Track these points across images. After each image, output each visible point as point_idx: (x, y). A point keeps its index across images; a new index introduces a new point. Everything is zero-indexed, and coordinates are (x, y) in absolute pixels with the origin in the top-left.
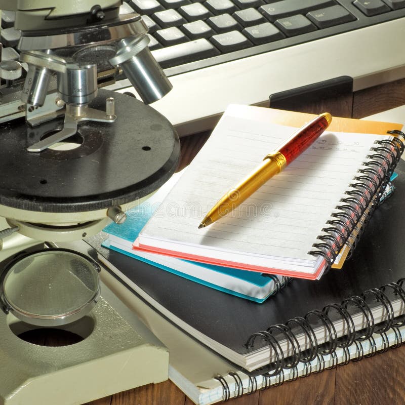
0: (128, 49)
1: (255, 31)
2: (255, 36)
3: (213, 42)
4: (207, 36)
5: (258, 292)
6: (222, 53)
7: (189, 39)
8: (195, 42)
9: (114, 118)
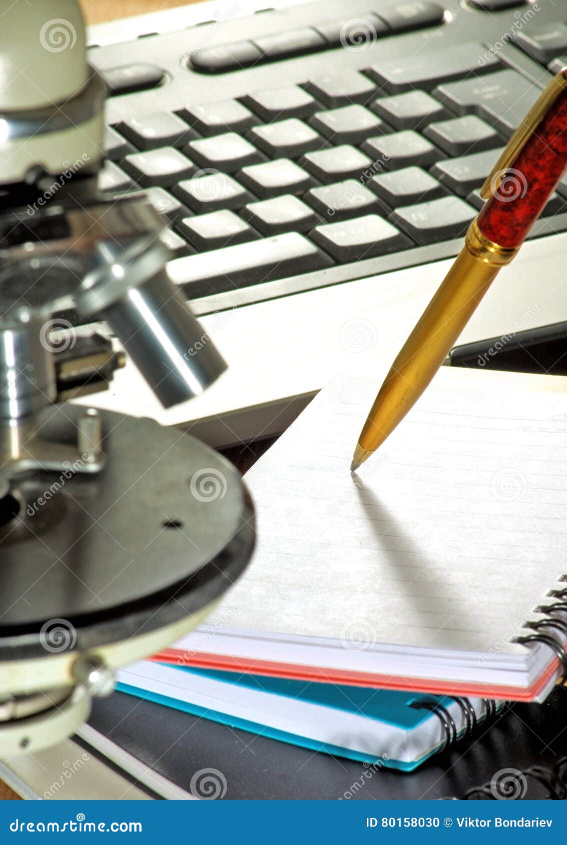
0: (118, 271)
1: (418, 216)
2: (417, 225)
3: (317, 240)
4: (304, 227)
5: (404, 747)
6: (338, 262)
7: (259, 234)
8: (274, 240)
9: (99, 457)
